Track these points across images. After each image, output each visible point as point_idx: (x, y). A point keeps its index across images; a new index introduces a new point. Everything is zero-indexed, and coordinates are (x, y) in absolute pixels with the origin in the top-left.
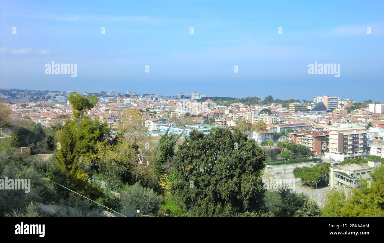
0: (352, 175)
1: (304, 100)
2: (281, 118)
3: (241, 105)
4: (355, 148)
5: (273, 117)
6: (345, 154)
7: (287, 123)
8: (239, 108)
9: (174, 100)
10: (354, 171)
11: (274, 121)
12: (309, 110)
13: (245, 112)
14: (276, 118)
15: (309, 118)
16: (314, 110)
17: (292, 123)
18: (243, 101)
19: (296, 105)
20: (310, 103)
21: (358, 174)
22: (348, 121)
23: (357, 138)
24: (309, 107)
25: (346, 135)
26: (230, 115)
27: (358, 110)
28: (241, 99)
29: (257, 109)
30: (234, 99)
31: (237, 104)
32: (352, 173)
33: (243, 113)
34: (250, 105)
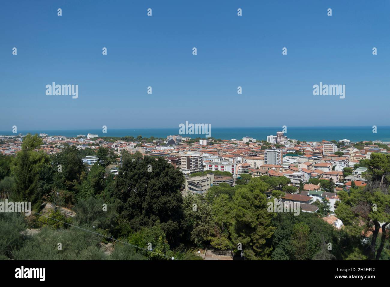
0: (198, 183)
1: (161, 138)
2: (149, 149)
3: (122, 142)
4: (196, 166)
5: (144, 149)
6: (191, 170)
7: (153, 152)
8: (121, 143)
9: (76, 140)
10: (199, 181)
11: (145, 151)
12: (165, 144)
13: (125, 146)
14: (146, 150)
15: (166, 149)
16: (168, 144)
17: (156, 152)
18: (123, 139)
19: (157, 141)
20: (165, 140)
21: (201, 182)
22: (189, 150)
23: (197, 160)
24: (165, 142)
25: (191, 159)
26: (116, 149)
27: (194, 143)
28: (121, 138)
29: (133, 144)
30: (117, 138)
31: (119, 141)
32: (198, 182)
33: (125, 147)
34: (128, 142)
